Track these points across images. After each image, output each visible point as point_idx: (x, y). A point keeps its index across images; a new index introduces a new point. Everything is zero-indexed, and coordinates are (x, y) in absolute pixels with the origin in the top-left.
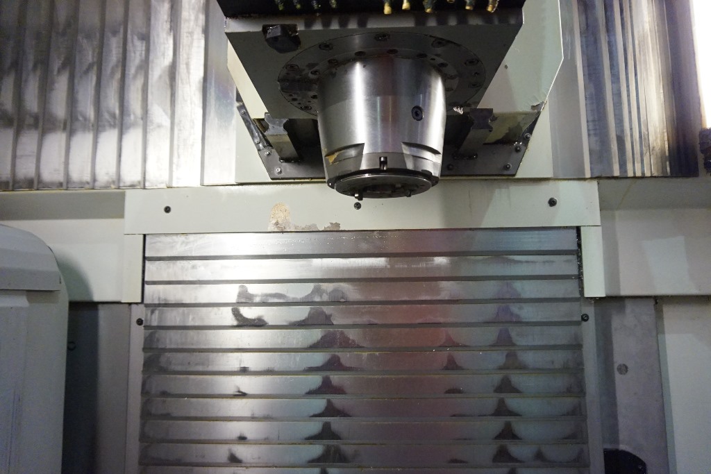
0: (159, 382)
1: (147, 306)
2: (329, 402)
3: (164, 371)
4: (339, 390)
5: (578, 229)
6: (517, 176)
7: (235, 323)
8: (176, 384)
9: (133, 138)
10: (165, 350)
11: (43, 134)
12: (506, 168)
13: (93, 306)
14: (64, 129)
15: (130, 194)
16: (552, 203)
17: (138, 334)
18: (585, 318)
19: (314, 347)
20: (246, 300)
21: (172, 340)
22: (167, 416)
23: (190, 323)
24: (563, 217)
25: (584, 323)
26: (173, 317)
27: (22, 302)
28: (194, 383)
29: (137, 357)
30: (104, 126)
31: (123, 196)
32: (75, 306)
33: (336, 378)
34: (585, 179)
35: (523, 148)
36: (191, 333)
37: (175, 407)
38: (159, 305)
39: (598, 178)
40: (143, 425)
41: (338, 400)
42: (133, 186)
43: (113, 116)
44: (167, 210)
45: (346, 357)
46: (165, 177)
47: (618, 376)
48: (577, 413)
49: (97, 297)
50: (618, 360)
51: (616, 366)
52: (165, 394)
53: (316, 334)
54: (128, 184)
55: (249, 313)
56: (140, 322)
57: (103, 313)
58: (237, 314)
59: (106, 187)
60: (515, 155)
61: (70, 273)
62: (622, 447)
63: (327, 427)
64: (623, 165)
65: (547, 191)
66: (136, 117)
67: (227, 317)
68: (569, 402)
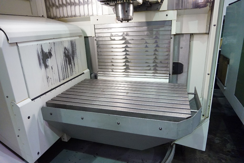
0: (99, 50)
1: (96, 37)
2: (126, 53)
3: (100, 48)
4: (128, 51)
5: (172, 20)
6: (160, 10)
7: (110, 40)
8: (102, 50)
9: (90, 6)
10: (100, 45)
11: (75, 6)
12: (158, 9)
13: (88, 37)
14: (78, 5)
15: (91, 17)
16: (167, 15)
17: (95, 42)
18: (172, 38)
19: (123, 44)
20: (112, 36)
21: (100, 43)
22: (101, 55)
23: (103, 40)
24: (168, 19)
25: (171, 39)
26: (100, 39)
27: (78, 38)
28: (105, 50)
29: (96, 46)
30: (85, 4)
31: (90, 17)
32: (85, 37)
33: (127, 49)
34: (174, 10)
35: (161, 4)
36: (104, 41)
37: (102, 54)
38: (98, 37)
39: (176, 10)
40: (98, 57)
41: (127, 53)
42: (91, 16)
43: (86, 2)
44: (97, 20)
45: (129, 45)
46: (96, 14)
47: (180, 49)
48: (168, 55)
49: (88, 36)
50: (181, 46)
51: (180, 47)
52: (100, 52)
53: (123, 41)
54: (90, 15)
55: (113, 38)
56: (95, 40)
57: (89, 38)
58: (111, 38)
59: (87, 16)
60: (160, 6)
61: (83, 32)
62: (179, 62)
63: (126, 57)
64: (182, 6)
65: (166, 13)
66: (90, 2)
67: (109, 39)
68: (167, 53)
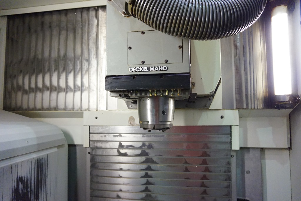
0: (96, 172)
1: (91, 148)
2: (147, 180)
3: (97, 168)
4: (151, 177)
5: (231, 126)
6: (210, 108)
7: (118, 154)
8: (100, 173)
9: (85, 94)
10: (97, 162)
11: (58, 92)
12: (206, 106)
13: (75, 146)
14: (64, 91)
15: (85, 112)
16: (222, 117)
17: (89, 157)
18: (232, 156)
19: (143, 163)
20: (121, 146)
21: (99, 159)
22: (98, 182)
23: (104, 154)
24: (225, 123)
25: (232, 158)
26: (99, 152)
28: (106, 173)
29: (89, 164)
30: (76, 90)
31: (82, 113)
32: (70, 146)
33: (150, 173)
34: (234, 109)
35: (212, 99)
36: (105, 157)
37: (101, 180)
38: (95, 148)
39: (238, 109)
40: (91, 185)
41: (149, 179)
42: (85, 110)
43: (79, 87)
44: (96, 118)
45: (153, 166)
46: (96, 107)
47: (246, 174)
48: (229, 187)
49: (76, 143)
50: (246, 169)
51: (246, 171)
52: (97, 175)
53: (143, 159)
54: (84, 109)
55: (122, 151)
56: (89, 153)
57: (77, 148)
58: (118, 151)
59: (78, 110)
60: (209, 102)
61: (67, 135)
62: (247, 198)
63: (147, 188)
64: (247, 105)
65: (220, 113)
66: (86, 87)
67: (115, 152)
68: (226, 184)
